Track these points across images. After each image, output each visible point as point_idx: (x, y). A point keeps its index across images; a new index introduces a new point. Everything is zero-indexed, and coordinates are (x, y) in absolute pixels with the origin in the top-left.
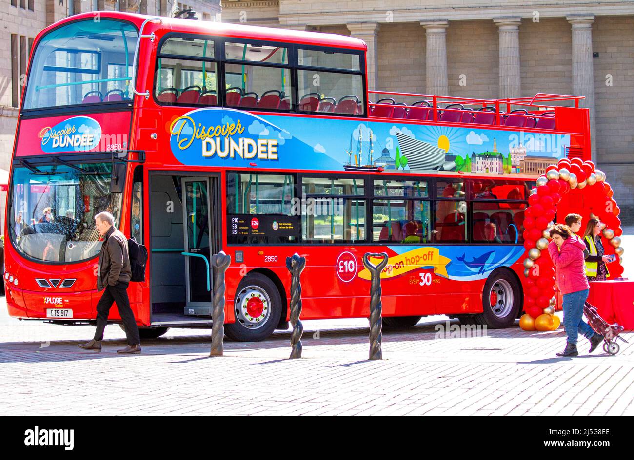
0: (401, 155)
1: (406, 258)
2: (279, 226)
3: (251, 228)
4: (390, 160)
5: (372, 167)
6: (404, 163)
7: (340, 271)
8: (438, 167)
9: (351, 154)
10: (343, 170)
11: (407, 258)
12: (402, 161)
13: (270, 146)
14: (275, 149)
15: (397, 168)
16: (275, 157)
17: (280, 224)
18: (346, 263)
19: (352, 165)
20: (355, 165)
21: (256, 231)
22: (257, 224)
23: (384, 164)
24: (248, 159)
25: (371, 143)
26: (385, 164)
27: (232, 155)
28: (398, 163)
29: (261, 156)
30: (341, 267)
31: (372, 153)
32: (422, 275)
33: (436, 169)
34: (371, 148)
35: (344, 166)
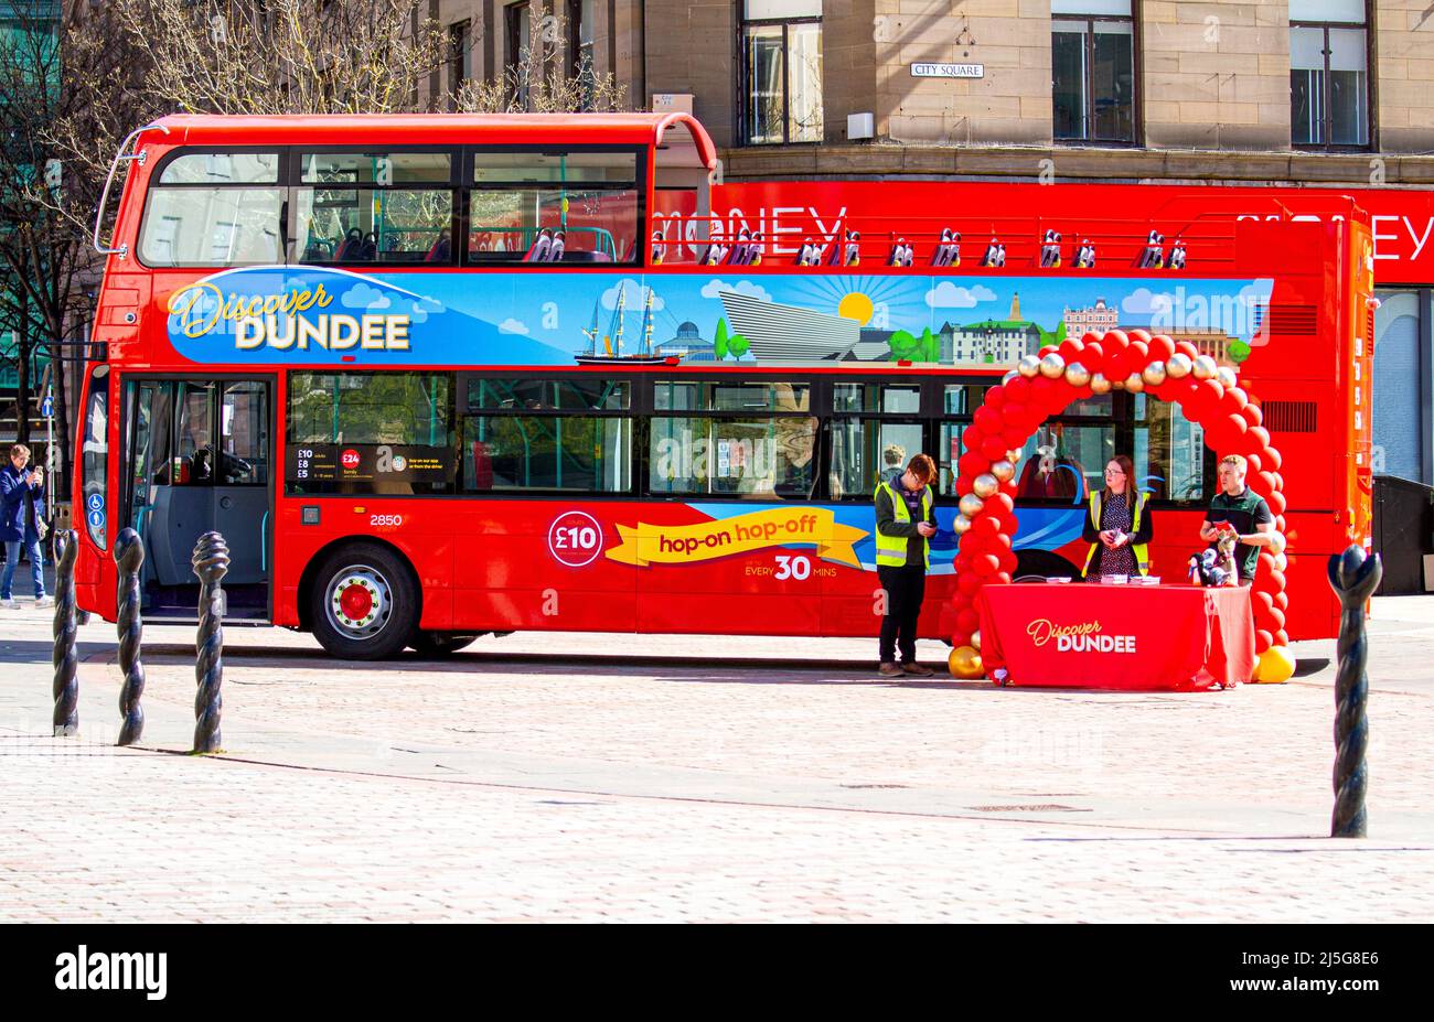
0: (730, 333)
1: (737, 526)
2: (408, 464)
3: (342, 466)
4: (697, 343)
5: (651, 357)
6: (738, 347)
7: (558, 546)
8: (837, 354)
9: (594, 336)
10: (575, 363)
11: (740, 527)
12: (735, 345)
13: (390, 326)
14: (403, 332)
15: (720, 358)
16: (404, 344)
17: (411, 461)
18: (573, 532)
19: (597, 355)
20: (605, 355)
21: (353, 472)
22: (357, 460)
23: (683, 352)
24: (338, 350)
25: (647, 312)
26: (687, 351)
27: (302, 343)
28: (722, 348)
29: (367, 343)
30: (560, 539)
31: (650, 332)
32: (781, 559)
33: (832, 357)
34: (647, 322)
35: (576, 357)
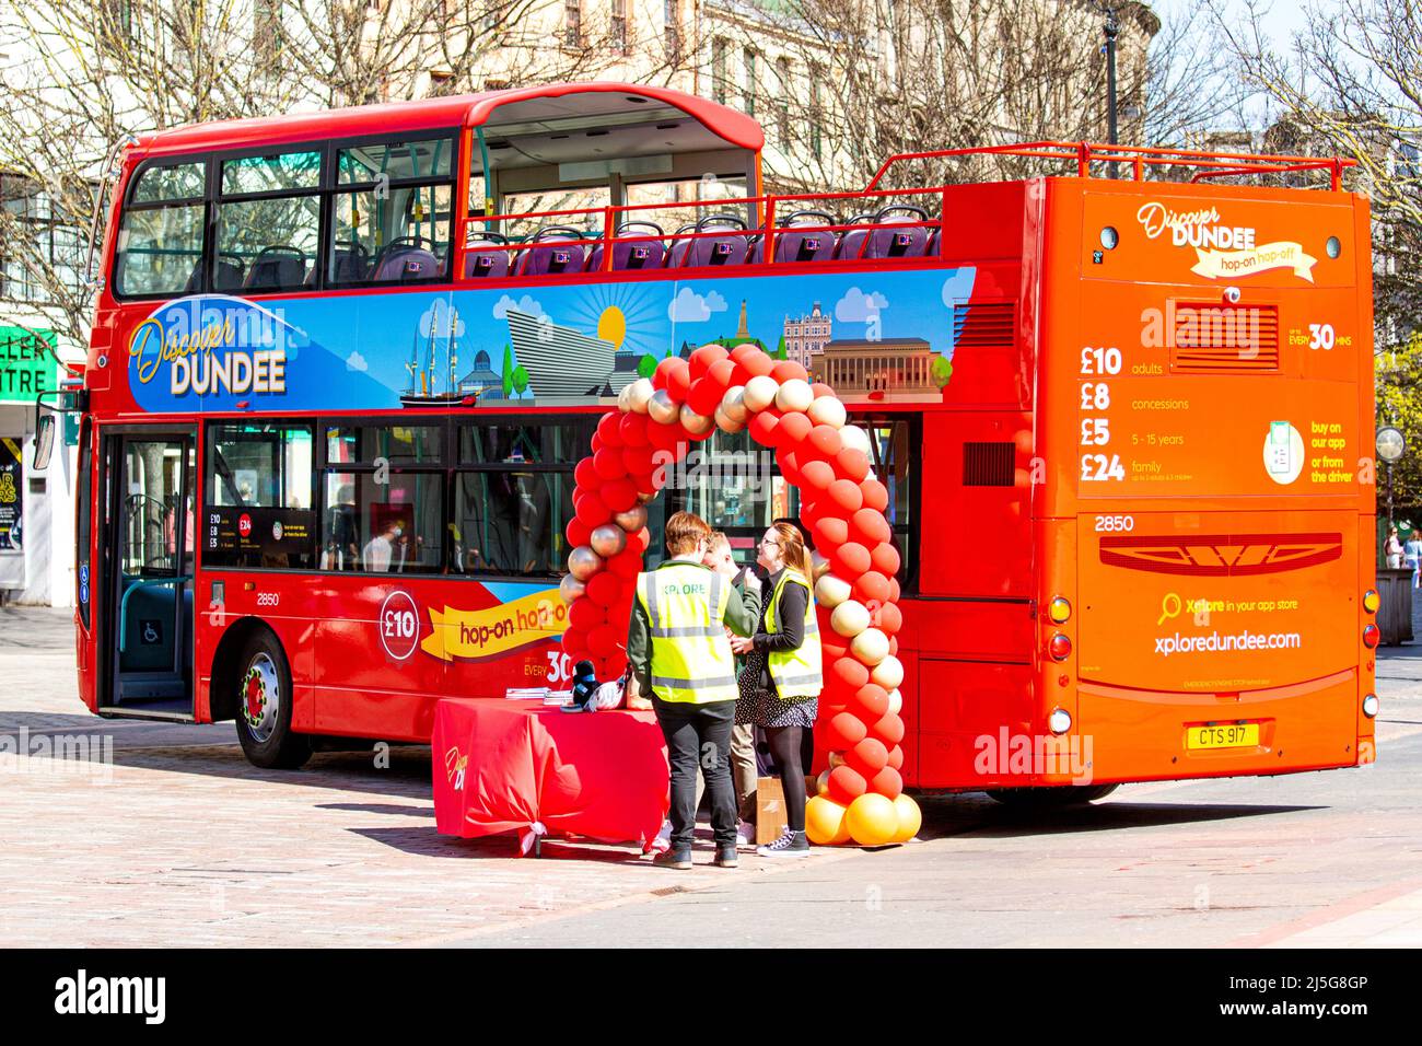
0: (514, 365)
1: (518, 611)
2: (285, 531)
3: (239, 535)
4: (490, 377)
5: (456, 395)
6: (521, 383)
7: (388, 634)
8: (597, 387)
9: (414, 370)
10: (399, 405)
11: (521, 613)
12: (518, 377)
13: (273, 364)
14: (280, 371)
15: (507, 397)
17: (286, 527)
18: (397, 616)
19: (417, 395)
20: (422, 395)
21: (247, 541)
22: (249, 527)
23: (478, 388)
24: (239, 394)
25: (452, 340)
26: (481, 388)
28: (508, 384)
29: (260, 386)
30: (389, 624)
31: (454, 364)
32: (552, 655)
33: (593, 392)
34: (452, 352)
35: (402, 398)
